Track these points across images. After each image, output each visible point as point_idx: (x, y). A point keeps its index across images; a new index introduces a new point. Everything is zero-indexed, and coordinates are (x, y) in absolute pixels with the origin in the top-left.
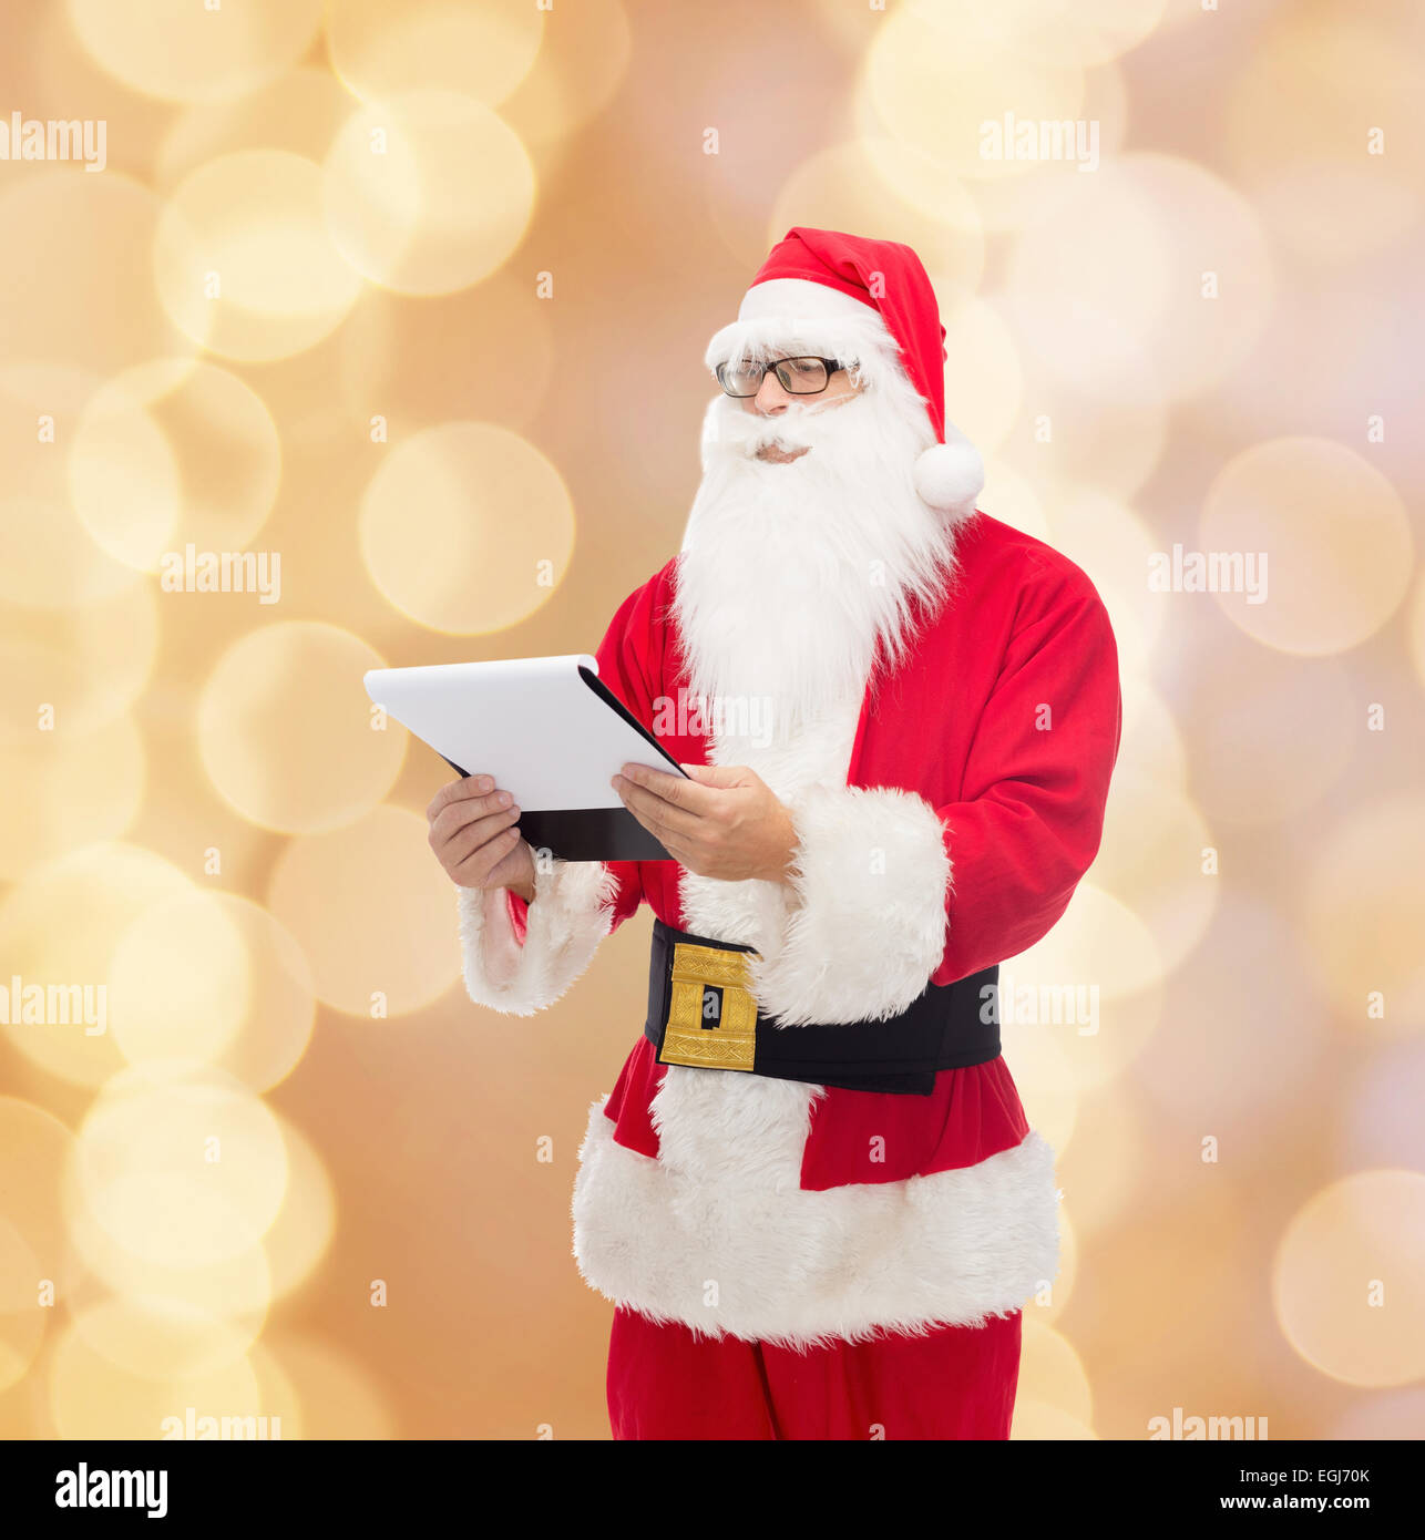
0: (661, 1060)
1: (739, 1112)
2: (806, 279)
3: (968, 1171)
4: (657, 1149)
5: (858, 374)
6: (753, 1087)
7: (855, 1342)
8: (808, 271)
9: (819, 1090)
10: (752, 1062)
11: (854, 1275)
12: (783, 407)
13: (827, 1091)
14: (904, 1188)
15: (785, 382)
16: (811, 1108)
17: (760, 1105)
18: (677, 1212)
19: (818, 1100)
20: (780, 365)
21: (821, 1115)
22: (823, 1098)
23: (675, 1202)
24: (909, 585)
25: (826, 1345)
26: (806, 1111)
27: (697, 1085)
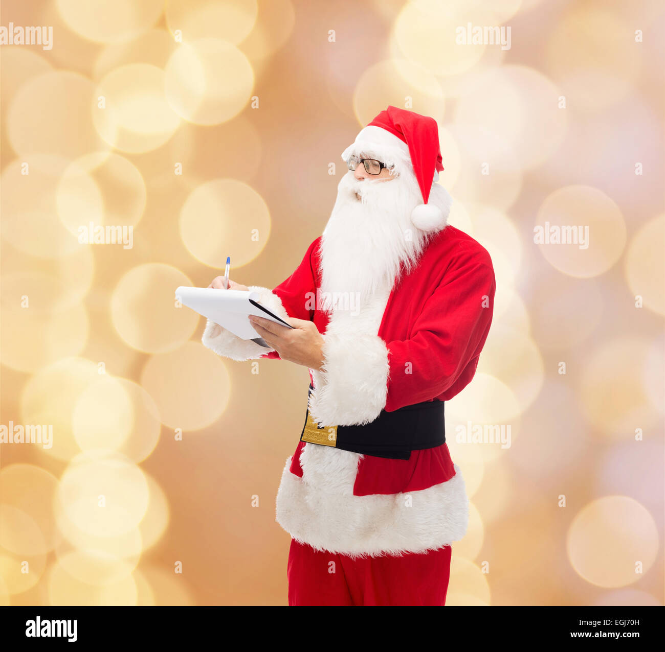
0: (302, 440)
1: (330, 462)
2: (382, 128)
3: (421, 491)
4: (302, 474)
5: (393, 170)
6: (336, 453)
7: (375, 557)
8: (384, 125)
9: (361, 456)
10: (335, 443)
11: (374, 531)
12: (363, 178)
13: (365, 456)
14: (395, 497)
15: (367, 168)
16: (359, 463)
17: (338, 460)
18: (307, 501)
19: (361, 460)
20: (366, 161)
21: (362, 466)
22: (363, 459)
23: (307, 497)
24: (402, 258)
25: (364, 557)
26: (356, 465)
27: (315, 451)
